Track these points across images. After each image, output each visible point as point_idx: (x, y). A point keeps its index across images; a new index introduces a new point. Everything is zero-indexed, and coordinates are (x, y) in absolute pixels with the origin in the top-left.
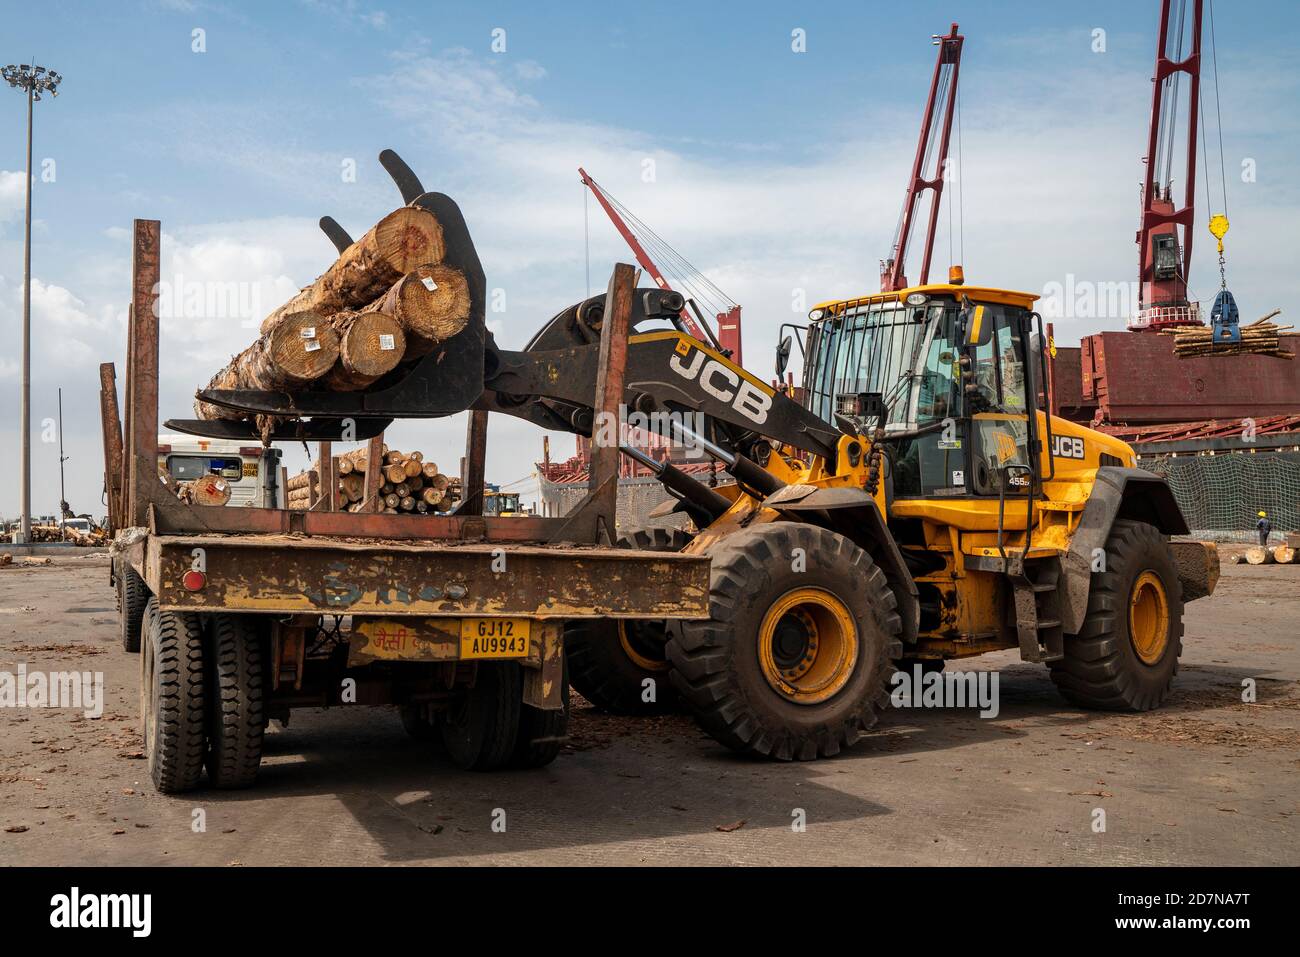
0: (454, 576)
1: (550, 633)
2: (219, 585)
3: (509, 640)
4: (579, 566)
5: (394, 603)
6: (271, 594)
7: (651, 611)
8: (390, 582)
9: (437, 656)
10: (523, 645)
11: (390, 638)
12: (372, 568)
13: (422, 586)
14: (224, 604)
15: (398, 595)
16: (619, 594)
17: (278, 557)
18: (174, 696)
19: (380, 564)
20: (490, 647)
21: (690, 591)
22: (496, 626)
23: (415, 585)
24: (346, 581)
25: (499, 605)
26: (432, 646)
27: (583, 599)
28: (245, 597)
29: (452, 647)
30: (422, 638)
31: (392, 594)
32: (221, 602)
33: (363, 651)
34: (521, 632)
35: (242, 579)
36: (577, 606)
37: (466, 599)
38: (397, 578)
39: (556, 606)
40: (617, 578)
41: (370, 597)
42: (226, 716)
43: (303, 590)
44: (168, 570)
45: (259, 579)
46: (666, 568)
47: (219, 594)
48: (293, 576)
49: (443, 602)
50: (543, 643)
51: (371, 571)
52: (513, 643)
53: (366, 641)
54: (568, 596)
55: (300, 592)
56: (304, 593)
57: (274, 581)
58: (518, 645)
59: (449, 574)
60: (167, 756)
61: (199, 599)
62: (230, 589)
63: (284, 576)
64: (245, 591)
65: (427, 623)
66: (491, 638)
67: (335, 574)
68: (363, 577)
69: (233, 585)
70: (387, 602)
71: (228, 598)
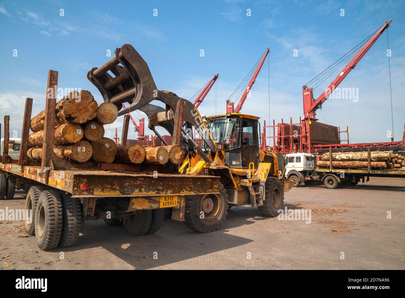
0: (159, 184)
1: (182, 199)
2: (92, 188)
3: (172, 201)
4: (191, 180)
5: (143, 192)
6: (108, 191)
7: (207, 192)
8: (143, 186)
9: (153, 208)
10: (176, 203)
11: (141, 203)
12: (138, 182)
13: (151, 187)
14: (93, 195)
15: (145, 190)
16: (199, 188)
17: (111, 179)
18: (53, 220)
19: (140, 180)
20: (167, 204)
21: (215, 186)
22: (169, 198)
23: (149, 187)
24: (130, 186)
25: (171, 192)
26: (152, 205)
27: (191, 189)
28: (100, 192)
29: (158, 204)
30: (150, 202)
31: (143, 189)
32: (93, 194)
33: (133, 207)
34: (176, 199)
35: (99, 186)
36: (190, 191)
37: (163, 190)
38: (145, 184)
39: (185, 191)
40: (199, 183)
41: (137, 190)
42: (70, 225)
43: (118, 189)
44: (75, 183)
45: (105, 186)
46: (210, 180)
47: (92, 191)
48: (115, 185)
49: (157, 191)
50: (181, 202)
51: (138, 183)
52: (173, 203)
53: (134, 204)
54: (188, 189)
55: (117, 190)
56: (118, 190)
57: (109, 186)
58: (174, 203)
59: (158, 183)
60: (49, 239)
61: (86, 193)
62: (95, 189)
63: (112, 185)
64: (100, 190)
65: (151, 198)
66: (168, 201)
67: (127, 184)
68: (135, 185)
69: (96, 188)
70: (142, 192)
71: (95, 192)
